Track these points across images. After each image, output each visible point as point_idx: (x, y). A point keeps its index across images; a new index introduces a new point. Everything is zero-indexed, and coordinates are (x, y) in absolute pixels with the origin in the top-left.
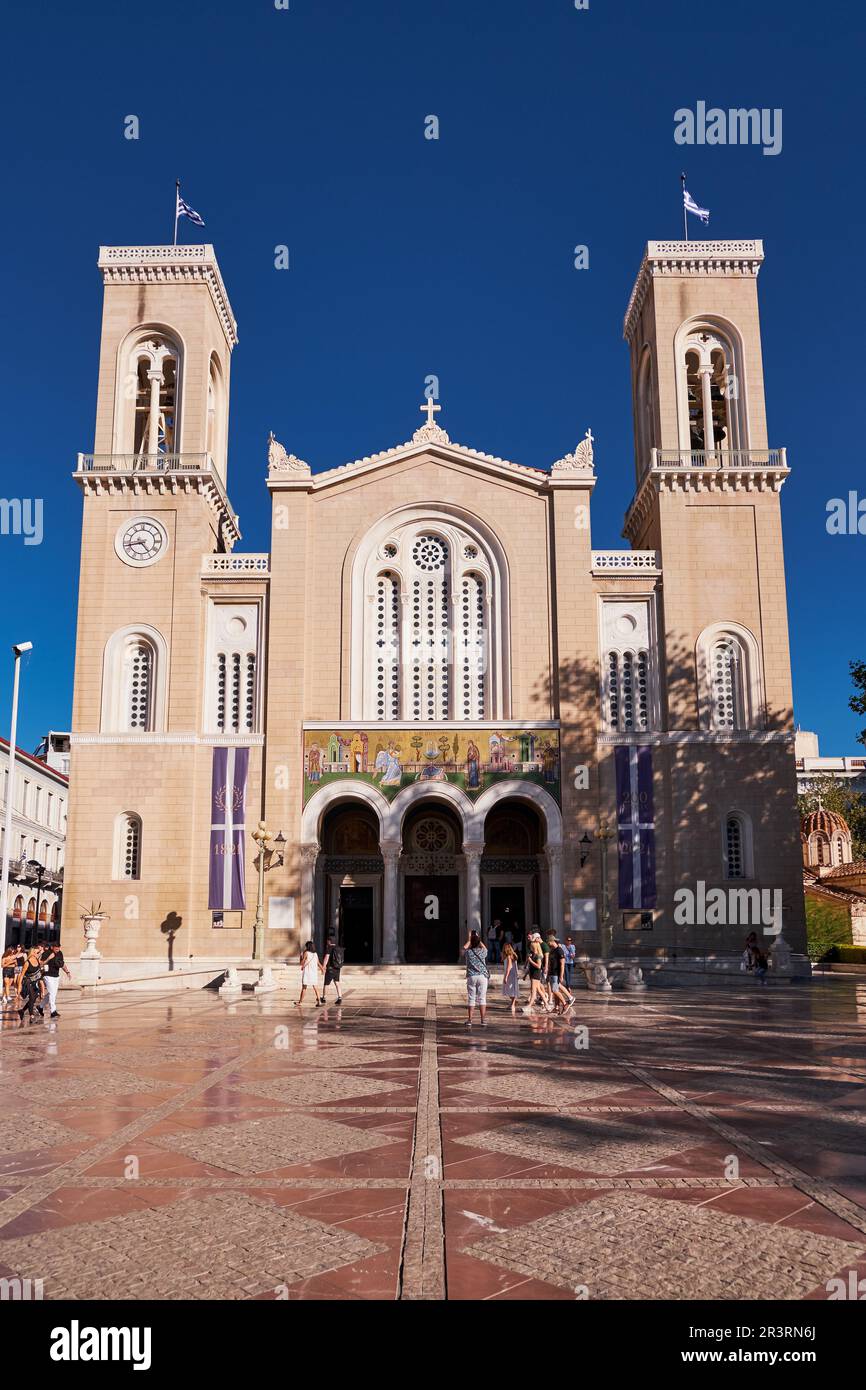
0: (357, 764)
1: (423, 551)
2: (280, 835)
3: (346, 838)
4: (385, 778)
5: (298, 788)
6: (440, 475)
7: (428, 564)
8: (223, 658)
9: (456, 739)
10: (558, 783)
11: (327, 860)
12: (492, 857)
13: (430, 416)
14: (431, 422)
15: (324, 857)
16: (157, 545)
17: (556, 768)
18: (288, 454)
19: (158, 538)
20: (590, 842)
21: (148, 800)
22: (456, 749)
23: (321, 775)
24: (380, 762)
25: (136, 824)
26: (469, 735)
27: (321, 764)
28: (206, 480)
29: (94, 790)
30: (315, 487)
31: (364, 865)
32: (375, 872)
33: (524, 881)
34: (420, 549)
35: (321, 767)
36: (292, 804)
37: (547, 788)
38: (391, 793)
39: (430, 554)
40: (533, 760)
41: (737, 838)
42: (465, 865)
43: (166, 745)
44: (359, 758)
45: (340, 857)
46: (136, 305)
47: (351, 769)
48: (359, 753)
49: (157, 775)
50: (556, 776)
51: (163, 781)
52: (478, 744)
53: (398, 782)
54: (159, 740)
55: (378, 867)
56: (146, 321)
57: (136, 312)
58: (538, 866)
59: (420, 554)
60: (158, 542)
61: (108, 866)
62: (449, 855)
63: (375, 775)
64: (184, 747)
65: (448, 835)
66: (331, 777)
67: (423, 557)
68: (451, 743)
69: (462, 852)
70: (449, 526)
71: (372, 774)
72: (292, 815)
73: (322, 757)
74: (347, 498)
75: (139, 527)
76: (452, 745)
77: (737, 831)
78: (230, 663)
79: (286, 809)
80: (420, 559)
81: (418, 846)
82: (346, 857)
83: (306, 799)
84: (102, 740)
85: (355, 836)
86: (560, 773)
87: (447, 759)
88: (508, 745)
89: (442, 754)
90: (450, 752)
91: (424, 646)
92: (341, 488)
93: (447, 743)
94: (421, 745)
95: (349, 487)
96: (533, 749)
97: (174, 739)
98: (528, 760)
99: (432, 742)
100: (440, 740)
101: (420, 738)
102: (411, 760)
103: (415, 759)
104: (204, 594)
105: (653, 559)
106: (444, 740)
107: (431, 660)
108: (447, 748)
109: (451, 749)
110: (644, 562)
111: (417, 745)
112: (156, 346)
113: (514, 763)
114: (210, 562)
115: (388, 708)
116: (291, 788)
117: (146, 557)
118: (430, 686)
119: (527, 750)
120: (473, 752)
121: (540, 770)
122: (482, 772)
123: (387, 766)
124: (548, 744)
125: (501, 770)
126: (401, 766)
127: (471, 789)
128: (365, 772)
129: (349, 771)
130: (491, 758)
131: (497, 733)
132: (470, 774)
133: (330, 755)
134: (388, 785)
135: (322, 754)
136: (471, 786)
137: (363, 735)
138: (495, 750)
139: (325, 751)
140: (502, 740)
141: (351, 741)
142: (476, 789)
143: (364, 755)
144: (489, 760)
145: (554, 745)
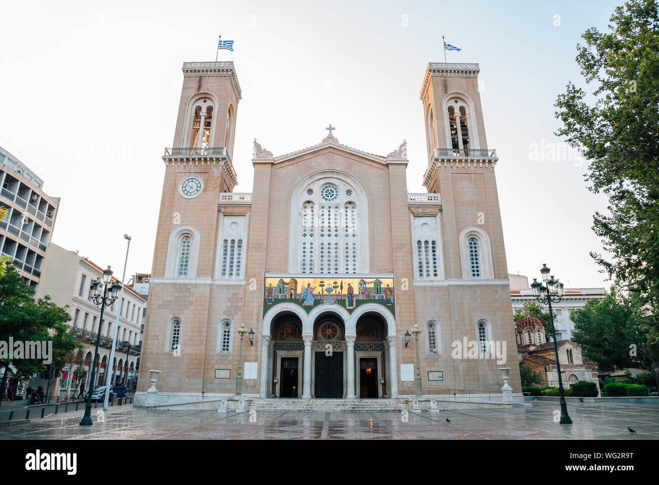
0: (291, 294)
2: (251, 330)
3: (285, 331)
4: (305, 302)
5: (261, 306)
6: (335, 158)
7: (328, 198)
8: (226, 241)
9: (342, 283)
10: (393, 305)
11: (275, 343)
12: (360, 342)
15: (274, 341)
16: (198, 189)
17: (392, 297)
19: (199, 185)
20: (409, 335)
21: (186, 311)
22: (342, 288)
23: (273, 300)
24: (303, 294)
25: (177, 322)
27: (273, 293)
28: (223, 159)
29: (159, 306)
30: (275, 163)
31: (294, 346)
32: (300, 350)
33: (377, 354)
34: (325, 191)
35: (273, 296)
36: (258, 315)
37: (387, 307)
38: (308, 309)
39: (330, 193)
40: (380, 293)
41: (484, 333)
42: (346, 347)
43: (196, 284)
44: (293, 292)
45: (282, 342)
46: (198, 85)
47: (288, 297)
48: (292, 289)
49: (191, 299)
50: (392, 302)
51: (194, 302)
52: (352, 285)
53: (312, 304)
54: (193, 282)
55: (301, 347)
56: (201, 92)
57: (197, 88)
58: (384, 347)
59: (324, 193)
60: (199, 187)
61: (163, 345)
62: (338, 341)
63: (301, 300)
64: (205, 285)
65: (338, 331)
66: (278, 301)
67: (326, 195)
68: (339, 284)
69: (345, 340)
70: (339, 181)
71: (299, 300)
72: (258, 320)
73: (274, 291)
74: (290, 168)
75: (190, 180)
76: (339, 286)
77: (483, 329)
78: (229, 244)
79: (255, 317)
80: (324, 196)
81: (322, 336)
82: (285, 342)
83: (265, 312)
84: (165, 281)
85: (290, 331)
86: (394, 300)
87: (337, 293)
88: (368, 286)
89: (334, 289)
90: (339, 289)
91: (326, 237)
92: (287, 163)
93: (337, 285)
94: (324, 285)
95: (291, 163)
96: (380, 288)
97: (200, 281)
98: (378, 293)
99: (329, 284)
100: (334, 283)
101: (323, 282)
102: (319, 293)
103: (321, 293)
104: (219, 211)
105: (437, 197)
106: (335, 283)
107: (329, 244)
108: (338, 287)
109: (339, 288)
110: (433, 198)
111: (322, 286)
112: (205, 101)
113: (371, 295)
114: (223, 196)
115: (308, 267)
116: (258, 306)
117: (193, 194)
118: (329, 256)
119: (378, 289)
120: (350, 289)
121: (384, 298)
122: (355, 299)
123: (307, 296)
124: (388, 285)
125: (365, 298)
126: (314, 296)
127: (349, 308)
128: (295, 299)
129: (287, 298)
130: (359, 292)
131: (362, 280)
132: (348, 301)
133: (278, 290)
134: (307, 305)
135: (274, 289)
136: (349, 306)
137: (295, 280)
138: (362, 288)
139: (275, 287)
140: (365, 283)
141: (288, 283)
142: (352, 308)
143: (295, 290)
144: (358, 293)
145: (391, 286)
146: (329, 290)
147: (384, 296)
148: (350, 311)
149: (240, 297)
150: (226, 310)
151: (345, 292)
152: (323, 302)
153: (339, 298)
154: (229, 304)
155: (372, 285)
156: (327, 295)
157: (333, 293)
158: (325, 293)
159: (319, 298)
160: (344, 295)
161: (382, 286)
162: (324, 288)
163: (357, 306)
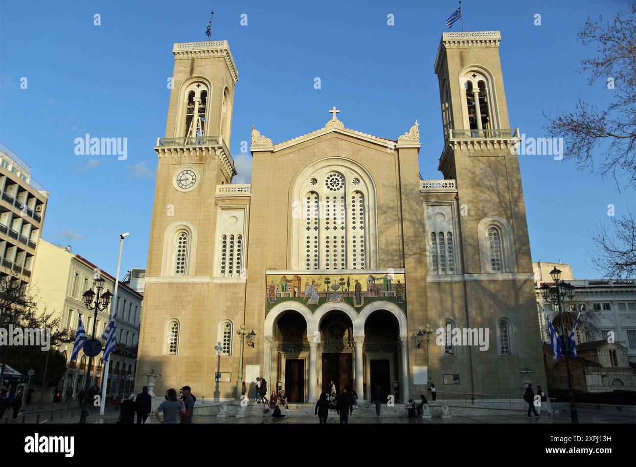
0: (295, 292)
1: (331, 181)
2: (253, 331)
4: (310, 300)
5: (263, 305)
6: (340, 143)
7: (333, 188)
8: (225, 237)
9: (349, 279)
12: (371, 343)
13: (334, 115)
14: (334, 118)
16: (194, 181)
17: (404, 294)
18: (261, 135)
19: (194, 177)
20: (422, 335)
21: (183, 312)
22: (349, 285)
23: (275, 299)
24: (307, 292)
25: (176, 324)
26: (355, 277)
27: (275, 292)
28: (220, 148)
29: (155, 306)
30: (274, 151)
31: (299, 347)
32: (306, 351)
33: (389, 356)
34: (329, 180)
35: (276, 294)
36: (259, 314)
39: (335, 182)
41: (505, 332)
42: (355, 347)
43: (194, 283)
44: (296, 289)
45: (286, 343)
46: (189, 69)
48: (296, 287)
49: (189, 299)
50: (404, 299)
51: (192, 302)
52: (360, 282)
53: (317, 302)
54: (191, 280)
55: (307, 348)
56: (194, 75)
57: (189, 71)
58: (396, 348)
59: (329, 183)
60: (194, 179)
61: (161, 347)
63: (305, 299)
64: (203, 283)
65: (346, 331)
66: (280, 300)
67: (331, 184)
68: (346, 281)
69: (353, 340)
70: (345, 169)
71: (303, 298)
72: (260, 321)
73: (276, 289)
74: (291, 156)
75: (185, 172)
77: (504, 328)
78: (228, 240)
79: (256, 317)
80: (329, 185)
81: (330, 336)
82: (290, 343)
83: (267, 311)
84: (161, 280)
85: (294, 332)
86: (406, 297)
87: (344, 290)
88: (377, 282)
89: (341, 287)
90: (346, 286)
91: (331, 230)
92: (288, 151)
93: (343, 281)
94: (330, 282)
95: (292, 150)
96: (391, 284)
97: (198, 280)
98: (388, 290)
99: (335, 281)
100: (340, 280)
101: (329, 279)
102: (325, 291)
103: (326, 290)
104: (216, 205)
105: (452, 184)
106: (342, 279)
107: (335, 237)
108: (344, 284)
109: (346, 284)
110: (448, 185)
111: (327, 282)
112: (198, 86)
113: (381, 292)
114: (220, 189)
115: (312, 263)
116: (259, 306)
117: (188, 186)
118: (335, 251)
119: (388, 285)
120: (358, 286)
121: (395, 295)
122: (363, 296)
123: (311, 294)
124: (399, 282)
125: (374, 296)
126: (319, 294)
127: (357, 306)
128: (299, 297)
129: (290, 296)
130: (368, 289)
131: (371, 276)
132: (356, 298)
133: (280, 288)
134: (312, 304)
135: (276, 287)
136: (357, 304)
137: (298, 277)
138: (370, 285)
139: (278, 286)
140: (374, 279)
141: (292, 280)
142: (360, 306)
143: (299, 288)
144: (366, 290)
145: (402, 282)
146: (335, 287)
147: (395, 293)
148: (358, 310)
149: (240, 296)
150: (226, 309)
151: (352, 289)
152: (328, 300)
153: (346, 296)
154: (229, 304)
155: (382, 281)
156: (333, 293)
157: (340, 290)
158: (331, 290)
159: (324, 296)
160: (352, 293)
161: (392, 282)
162: (330, 285)
163: (366, 304)
